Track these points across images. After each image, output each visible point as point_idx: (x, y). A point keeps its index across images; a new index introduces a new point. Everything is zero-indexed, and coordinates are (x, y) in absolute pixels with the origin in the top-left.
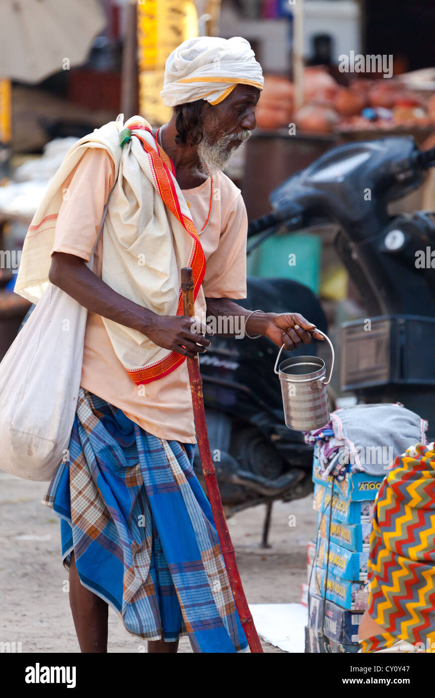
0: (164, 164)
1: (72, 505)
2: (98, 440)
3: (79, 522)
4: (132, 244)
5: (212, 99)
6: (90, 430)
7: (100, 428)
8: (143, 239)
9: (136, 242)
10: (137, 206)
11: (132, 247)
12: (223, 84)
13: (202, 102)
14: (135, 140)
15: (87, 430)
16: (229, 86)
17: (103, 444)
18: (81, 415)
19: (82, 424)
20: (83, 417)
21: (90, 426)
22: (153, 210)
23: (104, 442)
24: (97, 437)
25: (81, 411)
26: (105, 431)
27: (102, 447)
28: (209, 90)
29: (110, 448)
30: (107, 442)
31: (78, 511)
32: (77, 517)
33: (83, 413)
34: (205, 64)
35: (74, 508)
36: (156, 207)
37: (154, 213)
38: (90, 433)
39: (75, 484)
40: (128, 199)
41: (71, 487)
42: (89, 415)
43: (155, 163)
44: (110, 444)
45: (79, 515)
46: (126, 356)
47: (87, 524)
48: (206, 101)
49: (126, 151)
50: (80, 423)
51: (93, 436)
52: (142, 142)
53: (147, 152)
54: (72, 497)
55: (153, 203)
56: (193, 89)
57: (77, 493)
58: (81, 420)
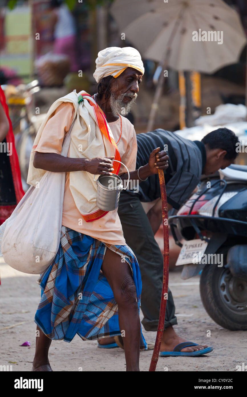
0: (100, 112)
1: (47, 284)
2: (69, 257)
3: (47, 293)
4: (85, 150)
5: (115, 75)
6: (66, 251)
7: (71, 250)
8: (91, 147)
9: (87, 149)
10: (87, 130)
11: (84, 152)
12: (120, 67)
13: (110, 77)
14: (85, 101)
15: (64, 251)
16: (122, 68)
17: (70, 258)
18: (63, 242)
19: (63, 247)
20: (64, 244)
21: (66, 249)
22: (95, 133)
23: (72, 257)
24: (69, 255)
25: (63, 240)
26: (73, 252)
27: (70, 260)
28: (114, 70)
29: (74, 260)
30: (73, 257)
31: (49, 288)
32: (47, 290)
33: (64, 242)
34: (112, 57)
35: (47, 285)
36: (97, 132)
37: (96, 136)
38: (65, 253)
39: (52, 275)
40: (82, 128)
41: (50, 276)
42: (67, 243)
43: (96, 111)
44: (74, 258)
45: (48, 290)
46: (81, 207)
47: (50, 295)
48: (112, 76)
49: (81, 106)
50: (62, 246)
51: (66, 254)
52: (89, 101)
53: (92, 106)
54: (49, 280)
55: (95, 130)
56: (106, 70)
57: (51, 279)
58: (62, 245)
